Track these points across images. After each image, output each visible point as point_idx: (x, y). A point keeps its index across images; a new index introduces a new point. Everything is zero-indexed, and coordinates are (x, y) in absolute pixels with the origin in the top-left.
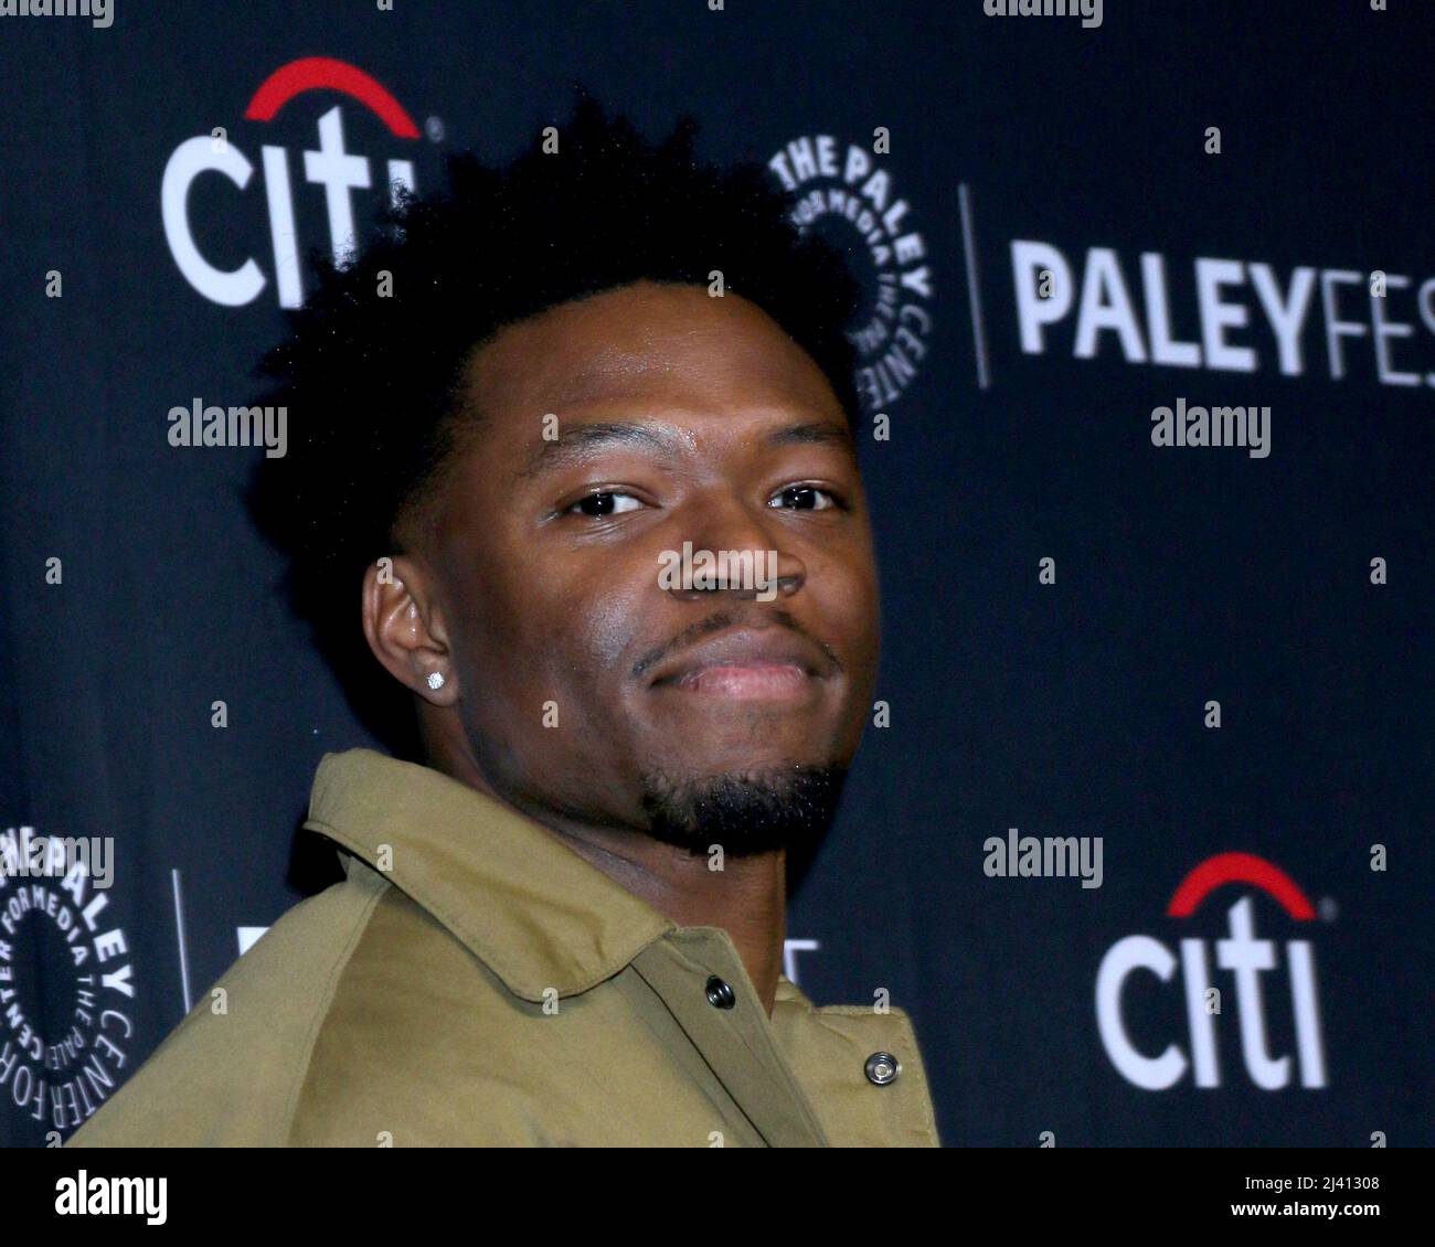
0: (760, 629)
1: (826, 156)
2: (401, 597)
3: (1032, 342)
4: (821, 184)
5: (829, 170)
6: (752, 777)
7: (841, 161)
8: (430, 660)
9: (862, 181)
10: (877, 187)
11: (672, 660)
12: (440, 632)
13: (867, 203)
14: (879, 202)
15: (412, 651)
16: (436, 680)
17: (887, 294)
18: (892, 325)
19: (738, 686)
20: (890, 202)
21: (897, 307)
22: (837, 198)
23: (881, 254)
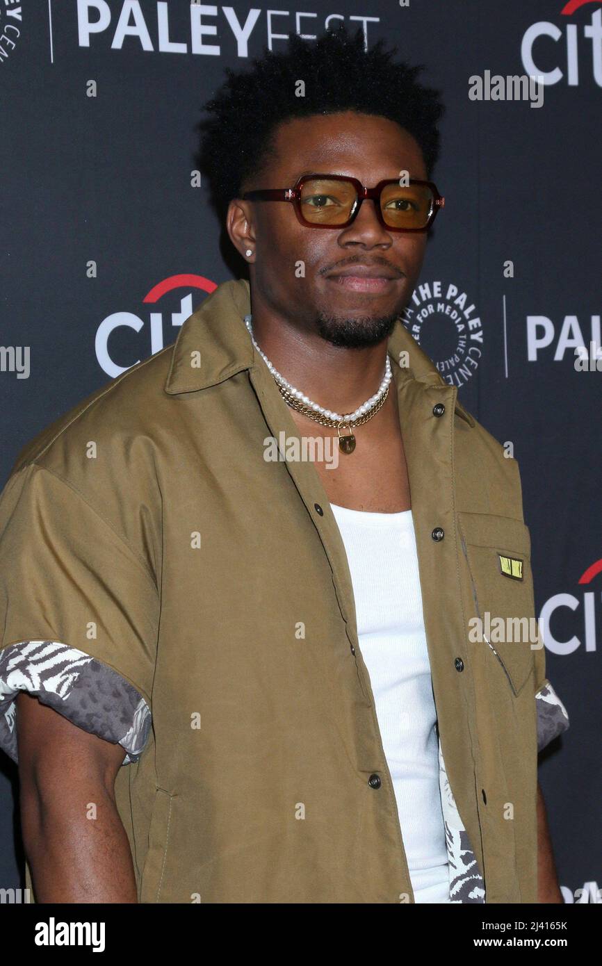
0: (368, 265)
1: (436, 289)
2: (241, 216)
3: (532, 356)
4: (434, 301)
5: (437, 295)
6: (358, 321)
7: (444, 290)
8: (249, 244)
9: (453, 298)
10: (461, 300)
11: (336, 270)
12: (253, 235)
13: (456, 307)
14: (462, 307)
15: (243, 238)
16: (249, 253)
17: (462, 343)
18: (462, 357)
19: (357, 286)
20: (466, 306)
21: (466, 349)
22: (441, 307)
23: (461, 327)
